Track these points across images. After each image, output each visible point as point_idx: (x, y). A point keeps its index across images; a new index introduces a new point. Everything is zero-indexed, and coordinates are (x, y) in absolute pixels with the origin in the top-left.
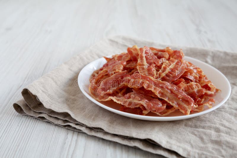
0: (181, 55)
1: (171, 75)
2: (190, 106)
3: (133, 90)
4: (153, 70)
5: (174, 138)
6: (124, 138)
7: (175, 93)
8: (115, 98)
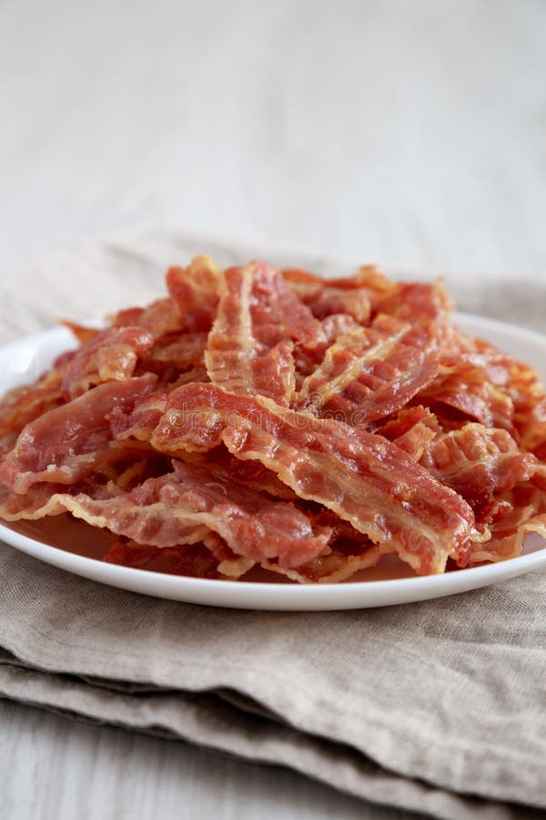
0: (436, 301)
1: (368, 391)
2: (447, 531)
3: (173, 461)
4: (279, 368)
5: (359, 685)
6: (109, 694)
7: (381, 472)
8: (83, 505)
